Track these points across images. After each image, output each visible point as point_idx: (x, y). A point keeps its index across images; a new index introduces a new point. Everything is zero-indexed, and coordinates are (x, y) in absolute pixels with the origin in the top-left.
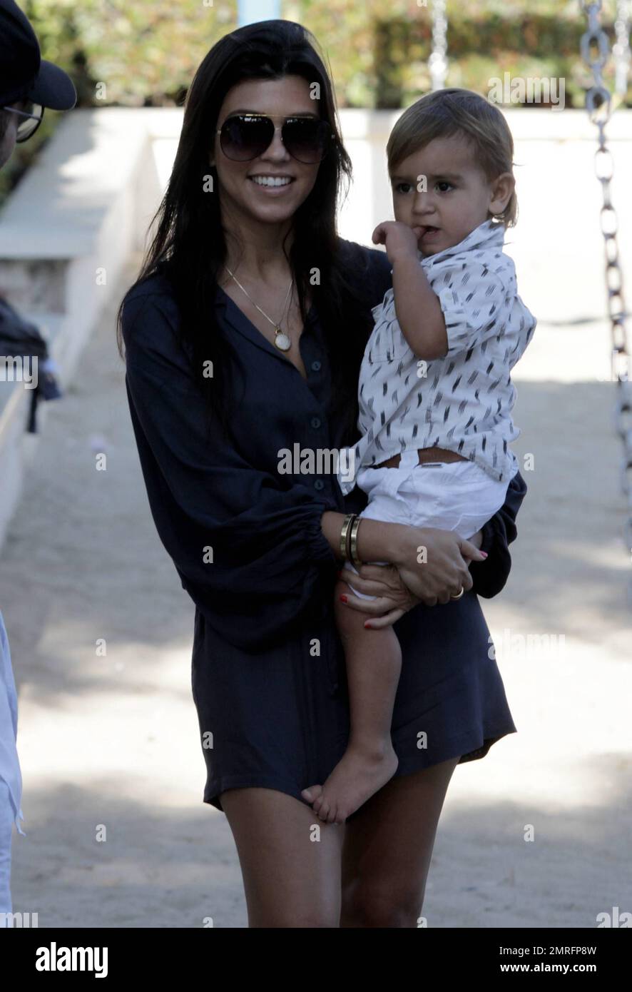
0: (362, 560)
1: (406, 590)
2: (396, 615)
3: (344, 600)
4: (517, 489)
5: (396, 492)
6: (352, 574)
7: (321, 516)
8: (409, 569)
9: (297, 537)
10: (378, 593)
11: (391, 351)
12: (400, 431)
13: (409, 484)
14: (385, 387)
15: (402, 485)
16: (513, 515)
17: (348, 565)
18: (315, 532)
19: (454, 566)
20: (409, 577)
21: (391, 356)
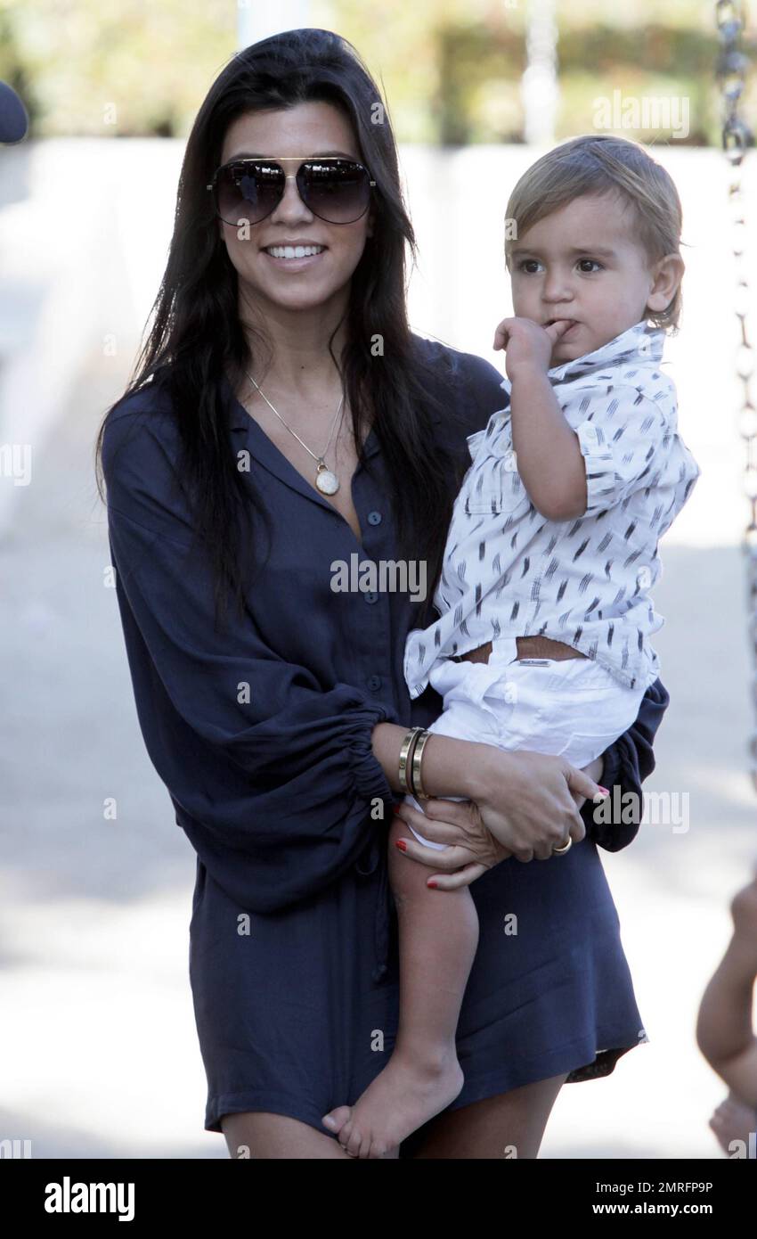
0: (430, 793)
1: (490, 837)
2: (473, 873)
3: (402, 847)
4: (655, 701)
5: (481, 698)
6: (414, 811)
7: (372, 730)
8: (494, 808)
9: (335, 759)
10: (450, 841)
11: (498, 501)
12: (496, 609)
13: (499, 687)
14: (482, 547)
15: (491, 689)
16: (649, 736)
17: (410, 799)
18: (360, 752)
19: (561, 807)
20: (494, 819)
21: (498, 507)
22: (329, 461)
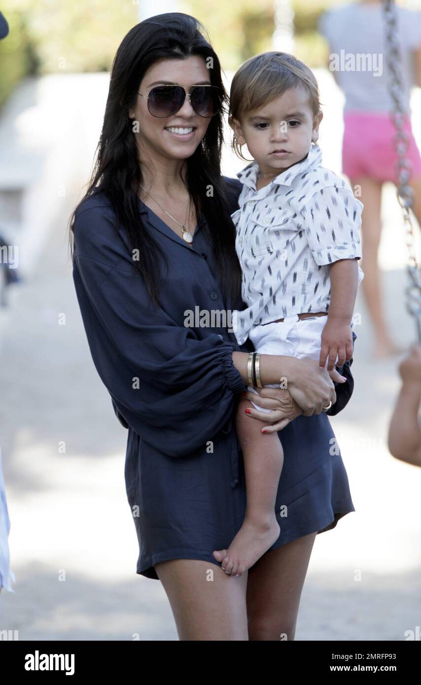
1: (295, 402)
2: (284, 423)
3: (248, 412)
5: (286, 338)
6: (254, 395)
7: (231, 354)
8: (297, 387)
9: (215, 371)
10: (273, 408)
11: (270, 246)
12: (283, 301)
13: (294, 332)
14: (269, 268)
15: (289, 333)
17: (250, 389)
18: (228, 365)
19: (328, 385)
20: (297, 393)
21: (271, 249)
22: (186, 227)
